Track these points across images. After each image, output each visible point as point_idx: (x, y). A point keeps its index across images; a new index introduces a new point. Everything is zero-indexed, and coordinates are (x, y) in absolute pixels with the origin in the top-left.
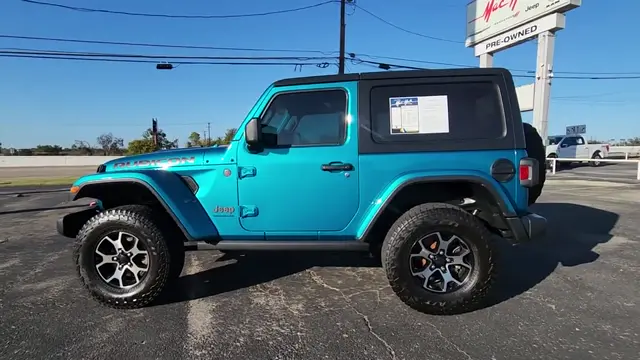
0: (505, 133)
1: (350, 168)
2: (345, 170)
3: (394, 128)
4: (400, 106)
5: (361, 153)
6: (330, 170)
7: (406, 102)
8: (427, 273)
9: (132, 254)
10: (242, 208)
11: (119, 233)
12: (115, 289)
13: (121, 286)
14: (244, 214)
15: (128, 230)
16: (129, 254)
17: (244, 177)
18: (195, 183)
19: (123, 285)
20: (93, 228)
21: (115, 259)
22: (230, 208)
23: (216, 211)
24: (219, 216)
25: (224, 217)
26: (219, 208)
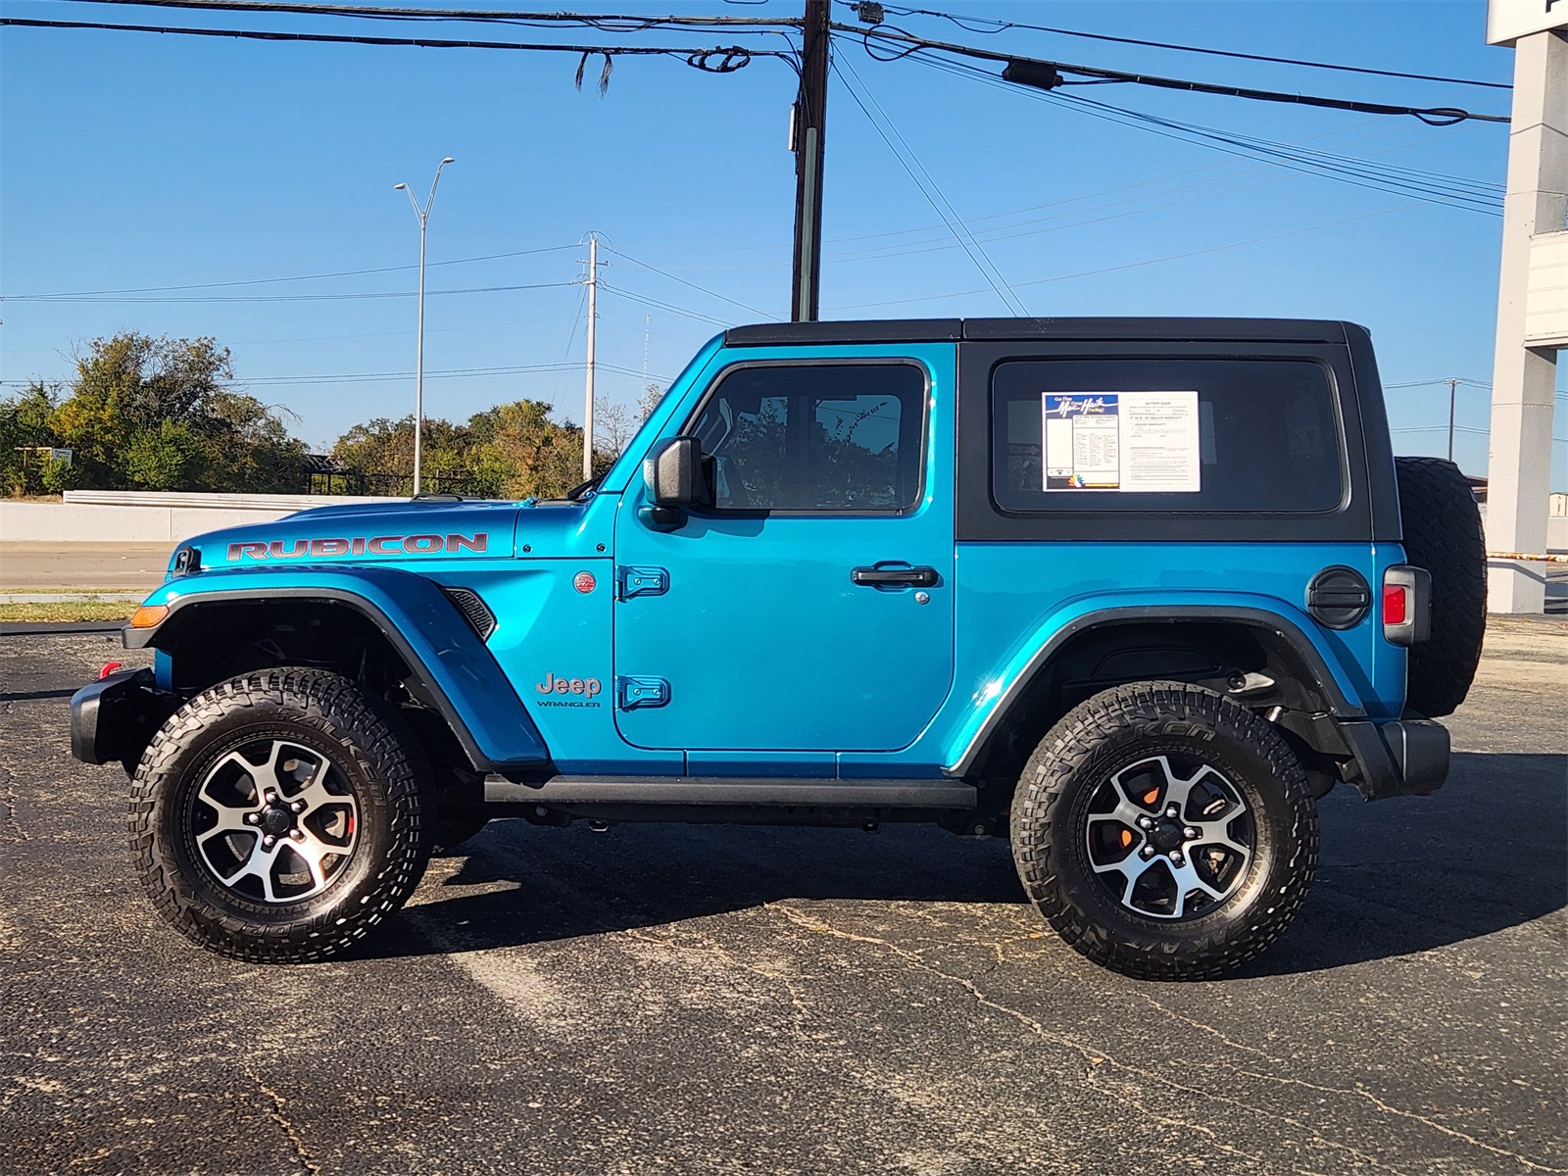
0: (1347, 501)
1: (931, 579)
2: (918, 584)
3: (1054, 474)
4: (1070, 415)
5: (961, 539)
6: (878, 584)
7: (1088, 405)
8: (1132, 867)
9: (304, 806)
10: (625, 682)
11: (273, 743)
12: (252, 905)
13: (270, 897)
14: (631, 699)
15: (301, 736)
16: (295, 807)
17: (634, 595)
18: (486, 610)
19: (276, 896)
20: (202, 726)
21: (253, 818)
22: (588, 682)
23: (547, 689)
24: (555, 704)
25: (571, 705)
26: (556, 681)
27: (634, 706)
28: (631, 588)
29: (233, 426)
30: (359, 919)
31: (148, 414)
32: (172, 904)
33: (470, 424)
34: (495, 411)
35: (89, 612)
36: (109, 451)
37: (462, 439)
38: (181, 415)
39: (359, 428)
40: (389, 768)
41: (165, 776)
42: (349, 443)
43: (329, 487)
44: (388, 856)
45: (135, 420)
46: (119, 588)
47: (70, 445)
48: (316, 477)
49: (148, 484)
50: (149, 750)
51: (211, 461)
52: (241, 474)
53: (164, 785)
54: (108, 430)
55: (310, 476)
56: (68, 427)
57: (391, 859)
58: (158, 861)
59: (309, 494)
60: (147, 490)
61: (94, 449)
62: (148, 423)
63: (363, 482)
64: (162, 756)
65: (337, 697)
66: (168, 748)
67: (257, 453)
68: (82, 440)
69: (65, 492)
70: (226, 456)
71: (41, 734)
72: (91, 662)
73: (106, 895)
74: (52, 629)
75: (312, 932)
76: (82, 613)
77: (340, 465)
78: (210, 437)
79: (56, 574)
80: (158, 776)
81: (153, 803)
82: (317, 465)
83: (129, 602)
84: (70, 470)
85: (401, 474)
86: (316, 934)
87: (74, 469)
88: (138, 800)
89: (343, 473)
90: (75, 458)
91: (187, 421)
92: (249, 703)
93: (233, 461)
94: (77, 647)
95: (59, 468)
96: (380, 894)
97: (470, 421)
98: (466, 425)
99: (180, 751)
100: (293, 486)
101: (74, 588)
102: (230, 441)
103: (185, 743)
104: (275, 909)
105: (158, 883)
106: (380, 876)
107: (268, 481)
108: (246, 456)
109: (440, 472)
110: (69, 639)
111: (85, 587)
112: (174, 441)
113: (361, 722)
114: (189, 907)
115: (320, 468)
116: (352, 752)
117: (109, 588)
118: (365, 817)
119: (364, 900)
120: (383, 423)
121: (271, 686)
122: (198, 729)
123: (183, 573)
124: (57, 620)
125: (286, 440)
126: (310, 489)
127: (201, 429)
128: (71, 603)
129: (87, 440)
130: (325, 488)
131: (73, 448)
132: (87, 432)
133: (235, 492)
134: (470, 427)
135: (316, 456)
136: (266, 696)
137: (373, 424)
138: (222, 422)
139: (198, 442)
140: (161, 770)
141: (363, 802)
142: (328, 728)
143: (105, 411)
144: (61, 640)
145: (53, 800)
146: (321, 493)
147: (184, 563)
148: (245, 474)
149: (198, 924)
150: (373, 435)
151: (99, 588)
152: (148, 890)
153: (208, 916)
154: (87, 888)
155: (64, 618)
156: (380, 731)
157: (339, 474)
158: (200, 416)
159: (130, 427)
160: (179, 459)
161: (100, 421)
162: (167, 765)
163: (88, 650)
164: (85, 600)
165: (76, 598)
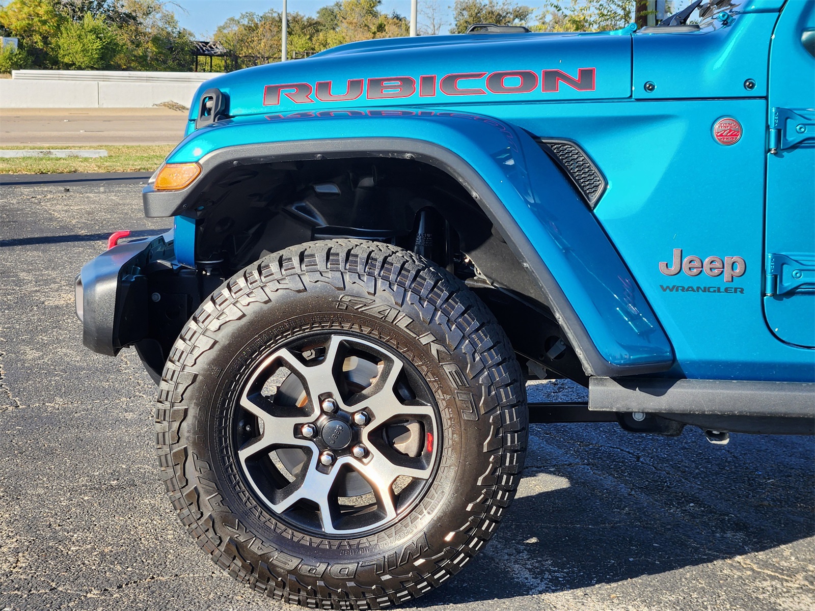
9: (369, 417)
10: (781, 262)
11: (330, 338)
12: (308, 538)
13: (328, 527)
14: (788, 283)
15: (366, 330)
16: (358, 418)
17: (795, 147)
18: (593, 168)
19: (336, 527)
20: (244, 315)
21: (306, 431)
22: (728, 261)
23: (674, 269)
24: (683, 290)
25: (704, 291)
26: (685, 260)
27: (791, 293)
28: (792, 137)
29: (138, 19)
30: (442, 559)
31: (74, 10)
32: (211, 534)
33: (318, 15)
34: (338, 5)
35: (47, 166)
36: (45, 39)
37: (313, 27)
38: (98, 10)
39: (232, 20)
40: (482, 371)
41: (200, 378)
42: (225, 31)
43: (211, 67)
44: (479, 483)
45: (63, 14)
46: (67, 145)
47: (16, 35)
48: (201, 58)
49: (74, 64)
50: (179, 344)
51: (122, 46)
52: (144, 57)
53: (200, 389)
54: (44, 23)
55: (197, 58)
56: (14, 20)
57: (483, 486)
58: (194, 483)
59: (196, 71)
60: (75, 70)
61: (34, 37)
62: (73, 17)
63: (236, 62)
64: (196, 353)
65: (414, 279)
66: (203, 343)
67: (156, 40)
68: (25, 31)
69: (14, 72)
70: (133, 42)
71: (19, 282)
72: (54, 211)
73: (112, 488)
74: (17, 180)
75: (384, 574)
76: (40, 167)
77: (220, 49)
78: (121, 27)
79: (13, 134)
80: (192, 378)
81: (186, 411)
82: (202, 49)
83: (77, 157)
84: (16, 54)
85: (266, 55)
86: (388, 577)
87: (20, 54)
88: (167, 405)
89: (221, 55)
90: (20, 46)
91: (103, 15)
92: (302, 287)
93: (138, 46)
94: (40, 197)
95: (8, 53)
96: (469, 529)
97: (318, 13)
98: (315, 17)
99: (217, 347)
100: (183, 66)
101: (31, 145)
102: (136, 30)
103: (223, 338)
104: (337, 543)
105: (194, 508)
106: (469, 508)
107: (165, 62)
108: (148, 42)
109: (296, 53)
110: (32, 190)
111: (39, 144)
112: (94, 31)
113: (446, 313)
114: (231, 540)
115: (204, 51)
116: (434, 352)
117: (60, 145)
118: (448, 433)
119: (449, 537)
120: (250, 16)
121: (329, 266)
122: (240, 318)
123: (211, 122)
124: (20, 173)
125: (178, 30)
126: (196, 68)
127: (113, 21)
128: (31, 158)
129: (28, 31)
130: (208, 68)
131: (18, 37)
132: (29, 24)
133: (140, 70)
134: (318, 18)
135: (201, 42)
136: (322, 278)
137: (243, 17)
138: (129, 16)
139: (112, 31)
140: (195, 370)
141: (446, 415)
142: (403, 323)
143: (41, 7)
144: (26, 190)
145: (40, 358)
146: (204, 70)
147: (210, 109)
148: (147, 56)
149: (244, 559)
150: (244, 25)
151: (52, 145)
152: (182, 516)
153: (256, 550)
154: (91, 477)
155: (26, 170)
156: (469, 324)
157: (218, 56)
158: (113, 11)
159: (62, 20)
160: (98, 44)
161: (38, 15)
162: (202, 363)
163: (49, 200)
164: (41, 155)
165: (35, 154)
